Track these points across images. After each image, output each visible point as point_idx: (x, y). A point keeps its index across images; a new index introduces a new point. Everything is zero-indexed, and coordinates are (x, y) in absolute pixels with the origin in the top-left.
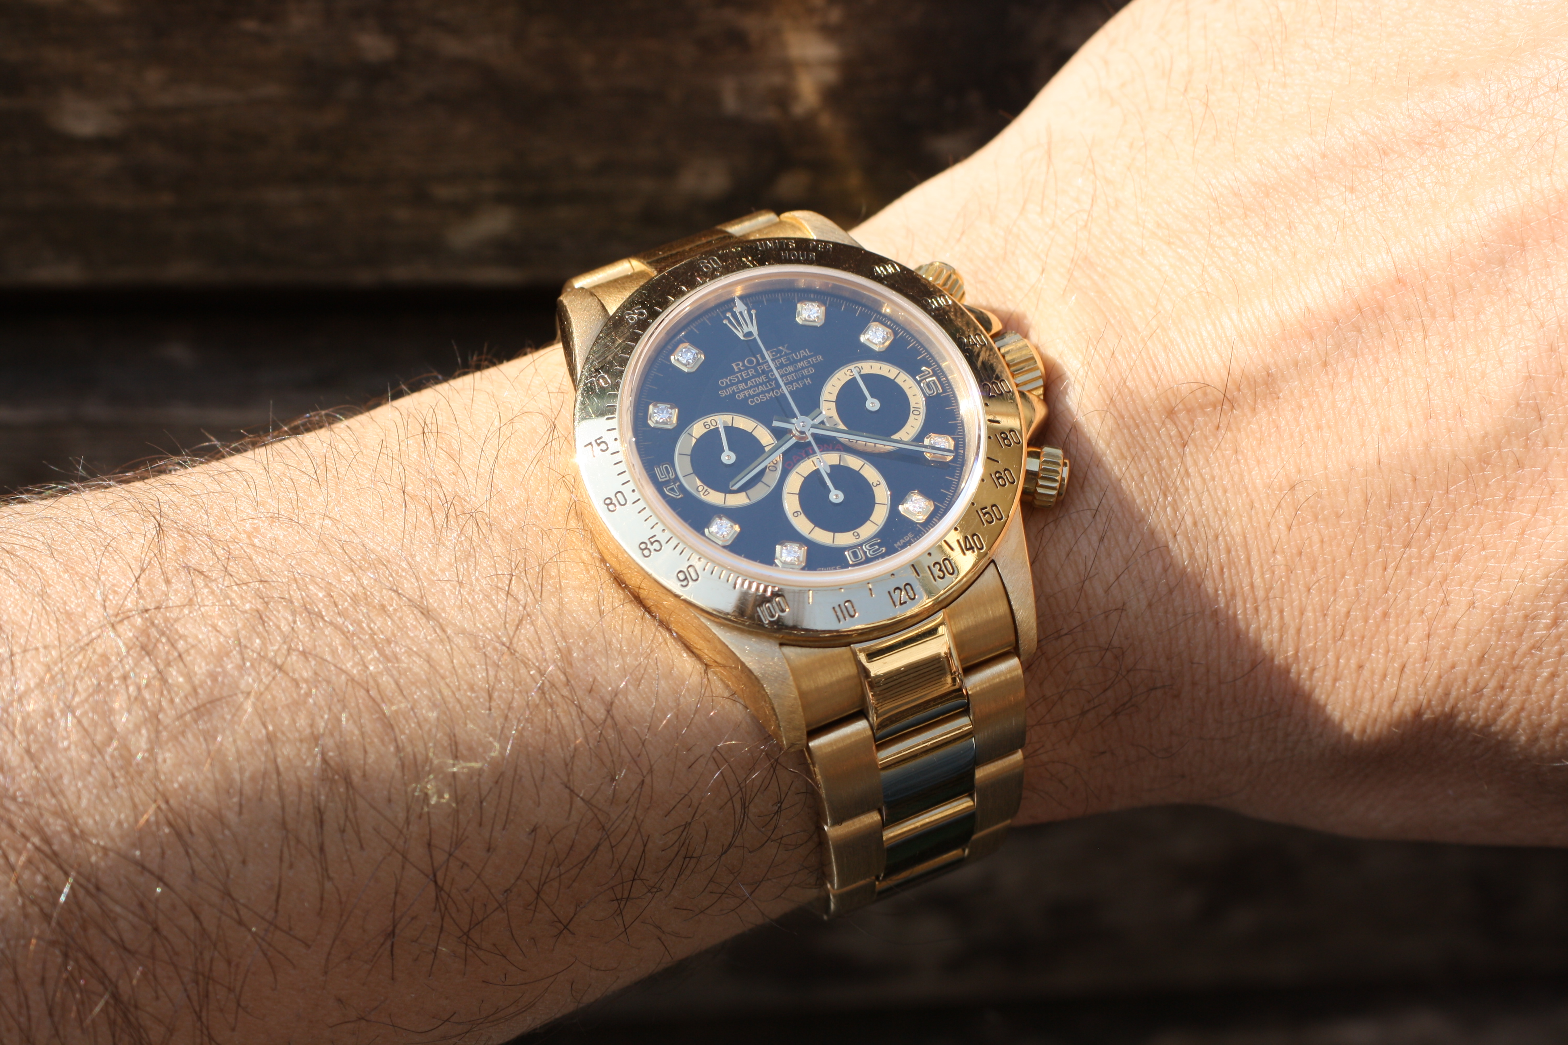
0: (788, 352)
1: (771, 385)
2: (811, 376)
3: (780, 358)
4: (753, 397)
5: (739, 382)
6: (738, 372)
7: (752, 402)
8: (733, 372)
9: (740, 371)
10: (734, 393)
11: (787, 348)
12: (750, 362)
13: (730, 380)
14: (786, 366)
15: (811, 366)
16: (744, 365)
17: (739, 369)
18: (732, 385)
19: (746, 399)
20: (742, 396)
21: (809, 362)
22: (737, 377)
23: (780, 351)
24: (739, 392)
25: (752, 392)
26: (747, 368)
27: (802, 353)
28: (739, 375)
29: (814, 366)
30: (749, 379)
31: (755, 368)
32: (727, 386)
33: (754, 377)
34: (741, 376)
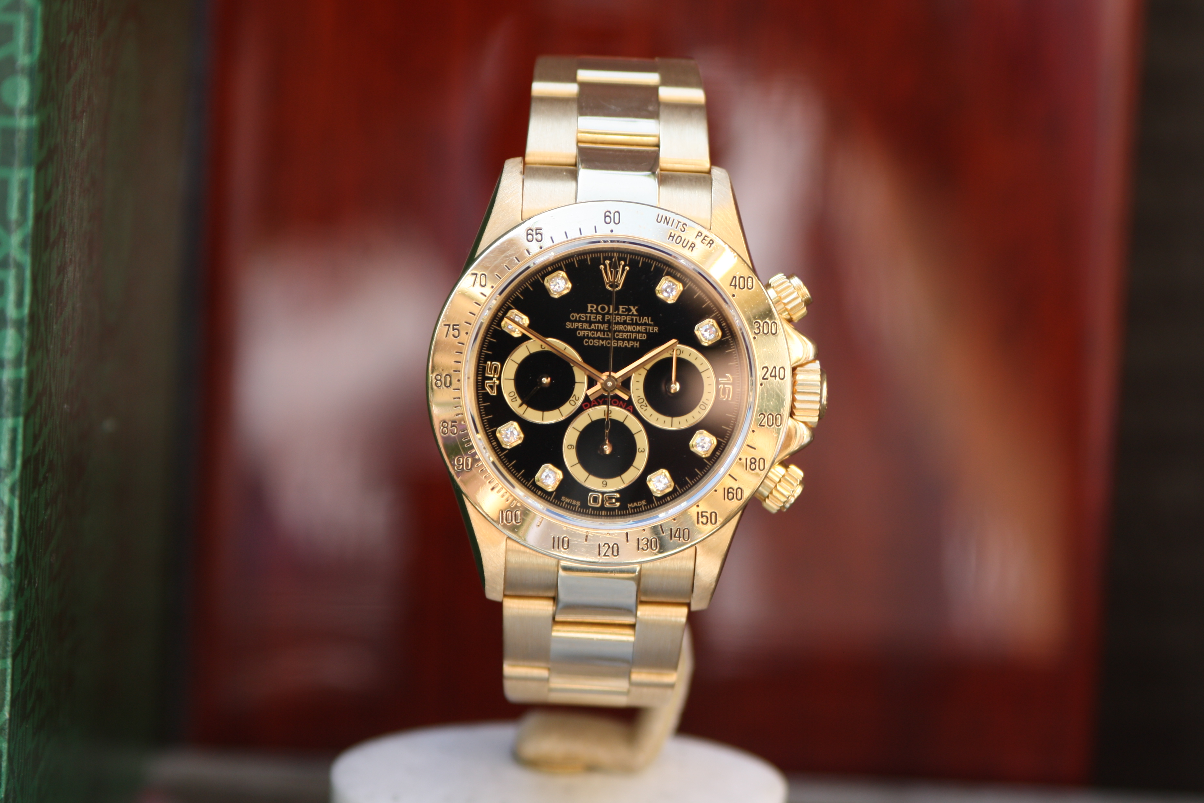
0: (635, 313)
1: (608, 335)
2: (641, 342)
3: (626, 315)
4: (589, 338)
5: (586, 322)
6: (589, 313)
7: (586, 342)
8: (585, 312)
9: (592, 313)
10: (577, 329)
11: (636, 310)
12: (603, 309)
13: (580, 317)
14: (628, 324)
15: (646, 333)
16: (597, 309)
17: (591, 311)
18: (580, 321)
19: (584, 337)
20: (582, 333)
21: (646, 329)
22: (586, 317)
23: (630, 310)
24: (581, 330)
25: (590, 334)
26: (598, 313)
27: (645, 320)
28: (588, 315)
29: (648, 334)
30: (594, 322)
31: (603, 315)
32: (576, 321)
33: (599, 322)
34: (590, 317)
